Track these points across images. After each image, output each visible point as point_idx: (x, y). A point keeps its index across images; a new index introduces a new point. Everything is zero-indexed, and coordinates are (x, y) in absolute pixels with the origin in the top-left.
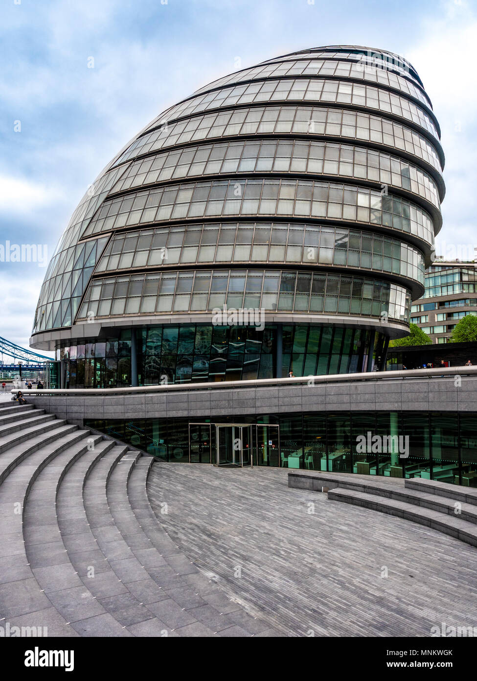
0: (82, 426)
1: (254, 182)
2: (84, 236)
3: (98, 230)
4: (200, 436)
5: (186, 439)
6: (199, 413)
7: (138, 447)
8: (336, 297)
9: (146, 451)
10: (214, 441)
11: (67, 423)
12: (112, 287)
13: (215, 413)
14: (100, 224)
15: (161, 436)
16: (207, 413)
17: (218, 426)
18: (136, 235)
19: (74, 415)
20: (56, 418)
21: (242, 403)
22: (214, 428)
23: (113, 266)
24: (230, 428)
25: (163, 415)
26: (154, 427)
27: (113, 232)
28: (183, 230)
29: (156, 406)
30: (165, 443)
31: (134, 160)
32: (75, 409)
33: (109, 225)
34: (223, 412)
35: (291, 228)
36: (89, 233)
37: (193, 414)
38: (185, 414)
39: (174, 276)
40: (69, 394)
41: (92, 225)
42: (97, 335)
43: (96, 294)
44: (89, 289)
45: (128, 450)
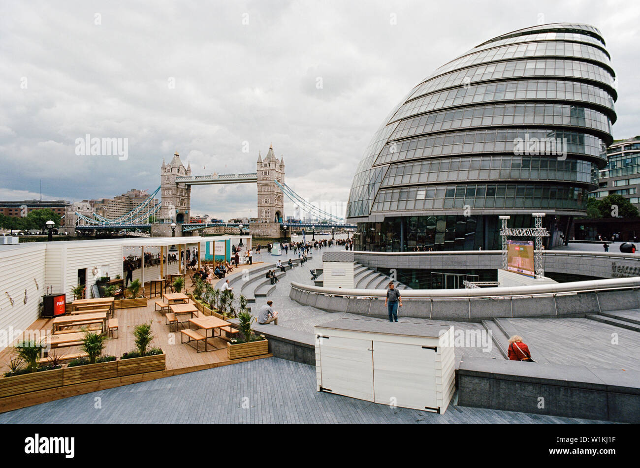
0: (376, 271)
1: (470, 133)
2: (375, 164)
3: (382, 162)
4: (437, 280)
5: (429, 280)
6: (436, 267)
7: (404, 283)
8: (523, 198)
9: (409, 286)
10: (444, 282)
11: (369, 269)
12: (391, 194)
13: (444, 267)
14: (384, 158)
15: (417, 278)
16: (441, 267)
17: (446, 274)
18: (403, 165)
19: (372, 265)
20: (363, 266)
21: (459, 263)
22: (444, 275)
23: (391, 184)
24: (453, 276)
25: (418, 267)
26: (413, 273)
27: (391, 164)
28: (429, 162)
29: (414, 263)
30: (419, 282)
31: (402, 120)
32: (373, 262)
33: (388, 160)
34: (449, 268)
35: (493, 159)
36: (377, 163)
37: (433, 267)
38: (429, 267)
39: (424, 189)
40: (370, 254)
41: (379, 159)
42: (383, 221)
43: (382, 198)
44: (378, 195)
45: (399, 284)
